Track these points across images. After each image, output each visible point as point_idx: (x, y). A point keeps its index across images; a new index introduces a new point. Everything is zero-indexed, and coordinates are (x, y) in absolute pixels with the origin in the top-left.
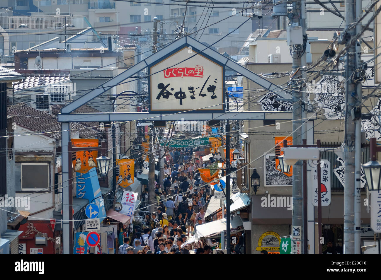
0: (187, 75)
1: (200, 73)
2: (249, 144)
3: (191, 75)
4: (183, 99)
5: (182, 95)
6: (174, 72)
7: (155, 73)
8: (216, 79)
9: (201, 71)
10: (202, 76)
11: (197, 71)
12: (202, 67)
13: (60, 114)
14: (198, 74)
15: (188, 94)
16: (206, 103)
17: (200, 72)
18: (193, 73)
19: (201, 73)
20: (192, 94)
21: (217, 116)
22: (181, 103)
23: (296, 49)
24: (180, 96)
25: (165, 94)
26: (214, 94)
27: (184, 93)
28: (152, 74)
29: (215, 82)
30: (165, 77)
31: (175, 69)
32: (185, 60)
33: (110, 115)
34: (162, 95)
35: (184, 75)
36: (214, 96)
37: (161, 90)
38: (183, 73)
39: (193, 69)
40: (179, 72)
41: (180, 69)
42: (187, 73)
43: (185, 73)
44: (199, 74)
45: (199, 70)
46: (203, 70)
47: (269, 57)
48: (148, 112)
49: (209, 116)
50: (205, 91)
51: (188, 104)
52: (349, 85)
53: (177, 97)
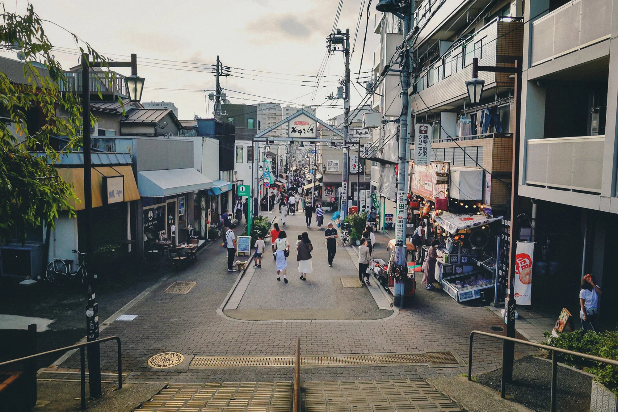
3: (305, 124)
6: (298, 123)
7: (291, 123)
8: (314, 126)
14: (307, 124)
15: (303, 131)
16: (310, 135)
21: (314, 140)
22: (300, 135)
24: (300, 132)
25: (294, 131)
30: (295, 125)
32: (302, 119)
35: (302, 124)
36: (312, 132)
37: (293, 129)
39: (305, 122)
40: (300, 123)
46: (309, 122)
49: (311, 140)
50: (309, 130)
51: (303, 135)
53: (299, 133)
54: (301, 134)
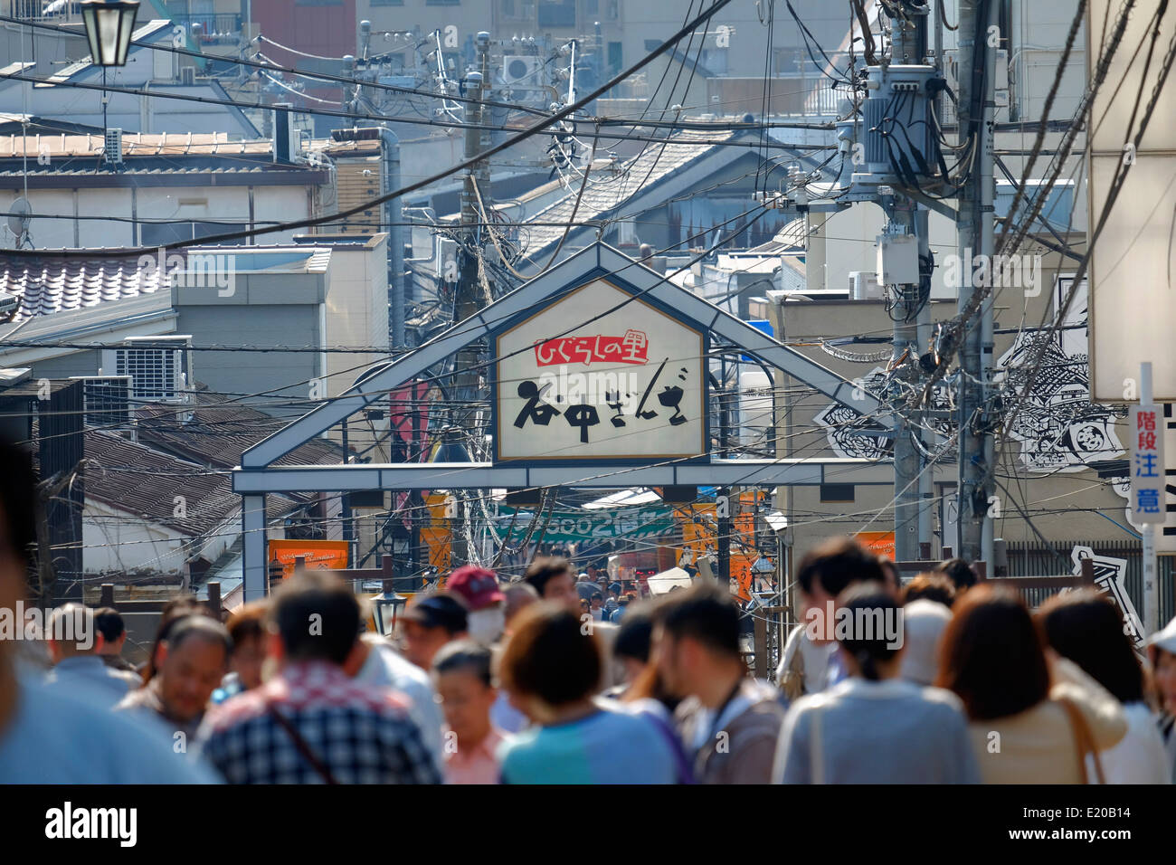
0: (603, 357)
1: (638, 351)
2: (791, 548)
3: (614, 357)
4: (589, 427)
5: (588, 414)
6: (563, 351)
7: (512, 355)
8: (684, 370)
9: (642, 345)
10: (643, 360)
11: (630, 347)
12: (642, 335)
13: (238, 468)
14: (633, 354)
15: (605, 414)
16: (655, 437)
17: (637, 348)
18: (620, 351)
19: (642, 353)
20: (615, 412)
21: (687, 476)
22: (584, 438)
23: (901, 294)
24: (582, 417)
25: (539, 413)
26: (678, 410)
27: (592, 410)
28: (502, 355)
29: (681, 377)
30: (540, 364)
31: (567, 340)
32: (595, 319)
33: (383, 472)
34: (530, 416)
35: (594, 359)
36: (677, 417)
37: (528, 400)
38: (589, 352)
39: (620, 340)
40: (578, 350)
41: (581, 342)
42: (601, 351)
43: (596, 353)
44: (636, 355)
45: (634, 344)
46: (647, 342)
47: (852, 280)
48: (490, 464)
49: (664, 476)
50: (653, 403)
51: (603, 440)
52: (966, 440)
53: (573, 422)
54: (590, 429)
